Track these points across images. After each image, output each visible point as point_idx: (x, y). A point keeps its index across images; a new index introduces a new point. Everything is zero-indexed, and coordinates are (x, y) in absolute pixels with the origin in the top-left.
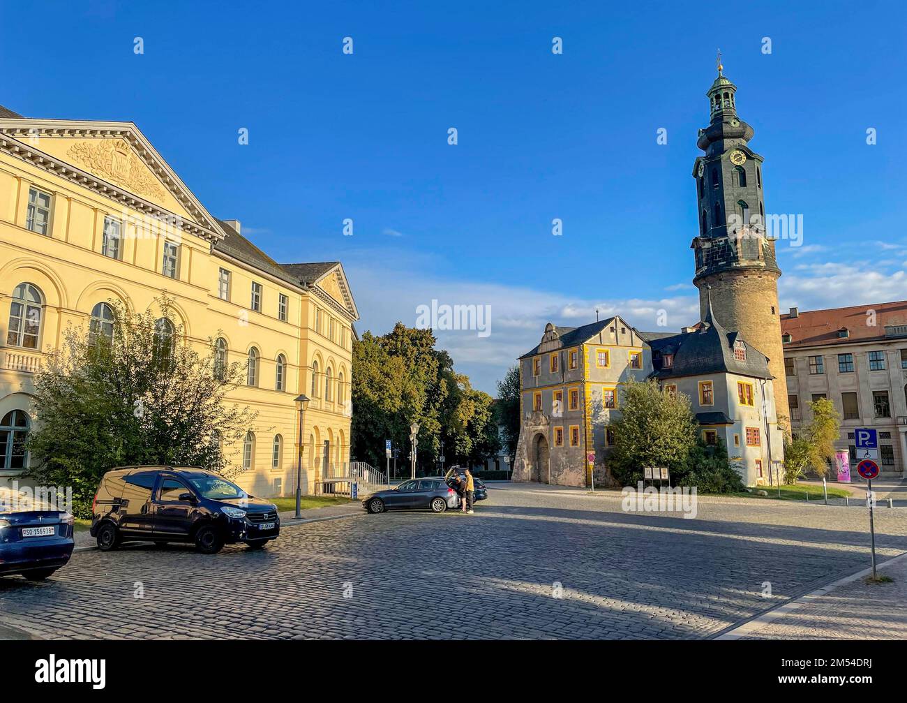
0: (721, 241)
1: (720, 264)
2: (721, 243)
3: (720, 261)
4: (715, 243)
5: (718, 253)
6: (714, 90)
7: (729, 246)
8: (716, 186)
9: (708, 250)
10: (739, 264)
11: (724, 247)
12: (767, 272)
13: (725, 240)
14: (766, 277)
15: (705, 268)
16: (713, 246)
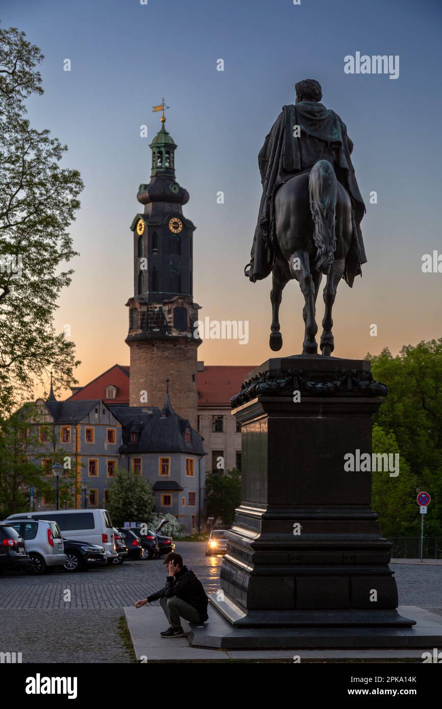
0: (156, 308)
1: (154, 330)
2: (156, 310)
3: (154, 328)
4: (151, 308)
5: (152, 318)
6: (157, 145)
7: (163, 314)
8: (155, 251)
9: (143, 314)
10: (171, 334)
11: (158, 314)
12: (192, 343)
13: (160, 307)
14: (190, 347)
15: (140, 331)
16: (148, 311)
